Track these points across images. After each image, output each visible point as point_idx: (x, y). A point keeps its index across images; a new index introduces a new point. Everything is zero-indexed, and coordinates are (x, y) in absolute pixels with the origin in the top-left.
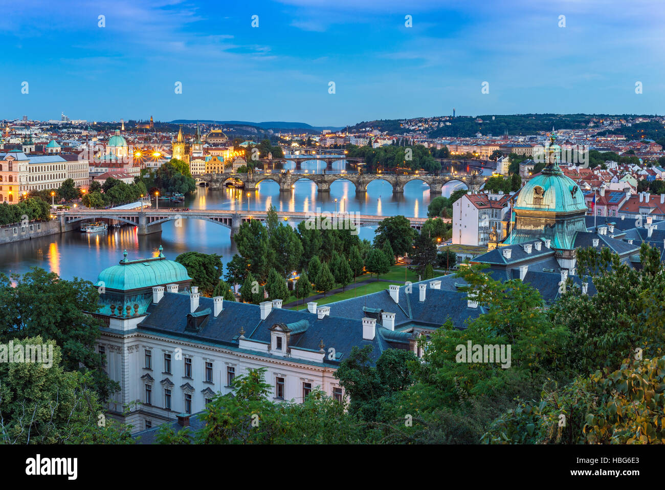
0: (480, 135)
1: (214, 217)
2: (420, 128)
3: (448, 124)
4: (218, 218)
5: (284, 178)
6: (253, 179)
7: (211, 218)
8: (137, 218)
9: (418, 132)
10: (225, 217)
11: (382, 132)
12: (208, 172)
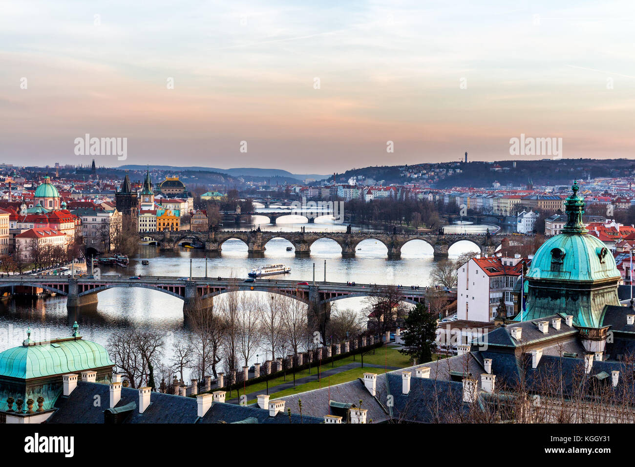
0: (498, 184)
1: (163, 285)
2: (424, 176)
3: (458, 171)
4: (168, 286)
5: (253, 237)
6: (214, 237)
7: (159, 287)
8: (67, 287)
9: (421, 181)
10: (177, 285)
11: (377, 182)
12: (160, 229)
